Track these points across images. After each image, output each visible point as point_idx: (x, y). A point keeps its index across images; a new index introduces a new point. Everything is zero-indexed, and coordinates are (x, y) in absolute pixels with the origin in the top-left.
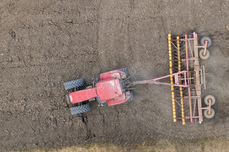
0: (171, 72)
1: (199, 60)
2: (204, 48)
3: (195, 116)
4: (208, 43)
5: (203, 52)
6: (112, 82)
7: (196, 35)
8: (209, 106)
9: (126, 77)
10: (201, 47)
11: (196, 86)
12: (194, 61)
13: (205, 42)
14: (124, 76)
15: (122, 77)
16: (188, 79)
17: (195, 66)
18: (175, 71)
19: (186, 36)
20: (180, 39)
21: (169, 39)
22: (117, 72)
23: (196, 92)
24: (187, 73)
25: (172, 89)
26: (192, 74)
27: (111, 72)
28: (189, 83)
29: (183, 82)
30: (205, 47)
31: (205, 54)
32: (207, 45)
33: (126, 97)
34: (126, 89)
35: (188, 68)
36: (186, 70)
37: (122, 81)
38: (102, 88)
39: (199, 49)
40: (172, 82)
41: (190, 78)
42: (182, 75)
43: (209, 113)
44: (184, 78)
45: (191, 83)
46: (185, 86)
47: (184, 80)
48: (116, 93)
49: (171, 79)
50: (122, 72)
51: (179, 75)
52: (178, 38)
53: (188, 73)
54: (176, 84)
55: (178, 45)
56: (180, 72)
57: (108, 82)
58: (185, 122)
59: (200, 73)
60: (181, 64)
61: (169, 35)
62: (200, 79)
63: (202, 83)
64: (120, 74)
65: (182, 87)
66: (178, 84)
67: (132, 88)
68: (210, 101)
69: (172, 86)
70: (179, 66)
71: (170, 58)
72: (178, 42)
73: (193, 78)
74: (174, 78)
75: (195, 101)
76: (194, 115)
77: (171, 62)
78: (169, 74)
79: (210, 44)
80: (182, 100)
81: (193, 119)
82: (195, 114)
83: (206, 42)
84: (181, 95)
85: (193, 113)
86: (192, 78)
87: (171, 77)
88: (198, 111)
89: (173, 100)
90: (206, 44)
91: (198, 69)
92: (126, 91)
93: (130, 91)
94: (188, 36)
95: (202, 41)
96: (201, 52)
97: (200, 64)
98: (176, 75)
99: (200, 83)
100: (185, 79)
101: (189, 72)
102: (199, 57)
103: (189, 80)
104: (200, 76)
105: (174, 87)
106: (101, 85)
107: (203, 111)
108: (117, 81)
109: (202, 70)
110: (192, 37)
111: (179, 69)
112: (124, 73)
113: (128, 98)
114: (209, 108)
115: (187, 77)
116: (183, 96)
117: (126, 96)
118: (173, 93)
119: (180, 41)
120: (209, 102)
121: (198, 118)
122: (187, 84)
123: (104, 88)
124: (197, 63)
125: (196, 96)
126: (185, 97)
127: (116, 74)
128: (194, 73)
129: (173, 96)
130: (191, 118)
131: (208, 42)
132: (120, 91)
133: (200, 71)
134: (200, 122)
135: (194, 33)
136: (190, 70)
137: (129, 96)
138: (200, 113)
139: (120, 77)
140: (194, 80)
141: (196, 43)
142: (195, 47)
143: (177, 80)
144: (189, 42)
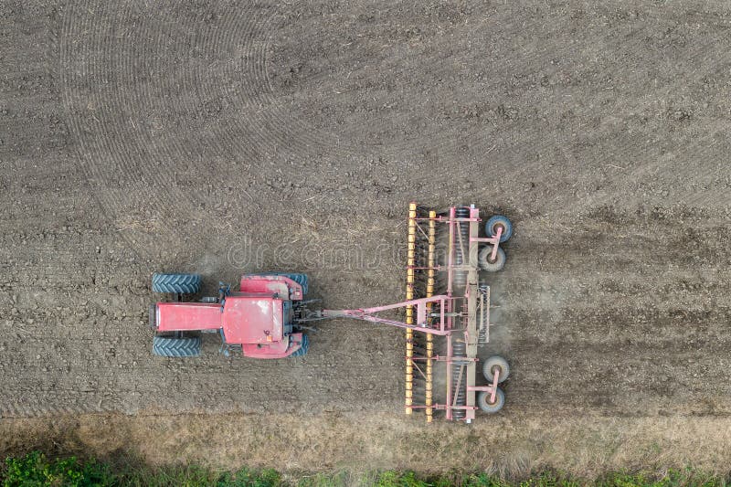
0: (409, 296)
1: (479, 272)
2: (494, 245)
4: (503, 232)
5: (490, 254)
6: (263, 305)
7: (477, 210)
8: (492, 383)
9: (301, 298)
10: (486, 240)
11: (466, 333)
12: (466, 273)
13: (495, 230)
14: (298, 295)
15: (292, 297)
16: (450, 315)
17: (468, 285)
18: (419, 294)
19: (452, 211)
20: (437, 216)
21: (412, 214)
22: (282, 281)
23: (464, 347)
24: (446, 302)
25: (409, 336)
26: (459, 305)
27: (270, 278)
28: (449, 326)
29: (435, 322)
30: (495, 240)
31: (493, 258)
32: (501, 236)
33: (289, 347)
35: (449, 289)
36: (446, 294)
37: (289, 306)
38: (235, 313)
39: (481, 247)
40: (409, 320)
41: (455, 315)
42: (435, 306)
43: (492, 400)
44: (439, 311)
45: (454, 325)
46: (442, 332)
47: (439, 318)
48: (267, 333)
49: (409, 312)
50: (294, 284)
51: (427, 304)
52: (432, 214)
53: (450, 302)
54: (420, 326)
55: (432, 232)
56: (430, 298)
57: (254, 302)
58: (433, 415)
59: (478, 303)
60: (435, 278)
61: (413, 206)
62: (478, 317)
63: (481, 327)
64: (289, 287)
65: (433, 335)
66: (424, 326)
68: (497, 373)
69: (409, 330)
70: (431, 281)
71: (411, 262)
72: (432, 224)
73: (460, 314)
74: (414, 309)
75: (462, 369)
76: (455, 403)
77: (410, 272)
78: (404, 298)
79: (508, 234)
80: (429, 363)
81: (453, 410)
82: (458, 400)
83: (500, 229)
84: (429, 353)
85: (454, 395)
86: (458, 314)
87: (409, 306)
88: (465, 391)
89: (409, 362)
90: (499, 235)
91: (474, 292)
92: (295, 331)
93: (304, 333)
94: (457, 212)
95: (489, 228)
96: (486, 252)
97: (480, 280)
98: (421, 303)
99: (477, 328)
100: (442, 315)
101: (452, 300)
102: (480, 265)
103: (452, 317)
104: (479, 310)
105: (415, 333)
106: (234, 304)
107: (478, 394)
108: (277, 305)
109: (484, 296)
110: (467, 215)
111: (430, 289)
112: (300, 287)
113: (296, 348)
114: (492, 390)
115: (446, 311)
116: (434, 355)
117: (290, 342)
118: (409, 346)
119: (437, 221)
120: (493, 373)
121: (464, 411)
122: (446, 328)
123: (240, 314)
124: (472, 277)
125: (464, 359)
126: (437, 358)
127: (279, 284)
128: (465, 302)
129: (409, 354)
130: (448, 408)
131: (504, 228)
132: (279, 330)
133: (479, 299)
134: (469, 421)
135: (473, 206)
136: (454, 294)
137: (298, 343)
138: (470, 399)
139: (287, 294)
140: (462, 319)
141: (474, 229)
142: (472, 239)
143: (421, 317)
144: (458, 226)
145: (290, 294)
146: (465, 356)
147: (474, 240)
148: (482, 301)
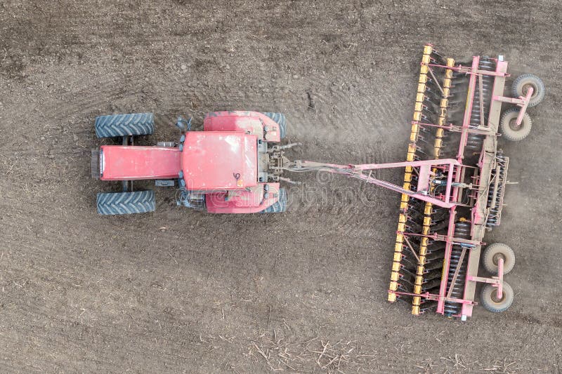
0: (411, 156)
1: (498, 138)
2: (521, 108)
3: (452, 295)
4: (533, 95)
5: (514, 119)
6: (231, 141)
7: (506, 64)
8: (497, 275)
9: (278, 140)
10: (514, 101)
11: (474, 210)
12: (483, 137)
14: (274, 136)
15: (267, 136)
16: (458, 185)
19: (476, 61)
20: (456, 64)
21: (426, 59)
22: (255, 118)
23: (470, 228)
24: (455, 168)
25: (404, 206)
26: (472, 172)
28: (455, 199)
31: (519, 122)
32: (531, 99)
34: (272, 176)
35: (461, 154)
36: (457, 159)
37: (263, 147)
38: (197, 151)
39: (506, 108)
40: (407, 186)
41: (463, 186)
42: (441, 171)
43: (499, 296)
44: (445, 179)
45: (460, 198)
46: (446, 204)
47: (445, 187)
48: (237, 177)
49: (408, 177)
50: (271, 122)
51: (432, 168)
52: (451, 62)
53: (459, 169)
54: (420, 194)
55: (448, 83)
56: (437, 162)
57: (221, 138)
58: (421, 306)
59: (493, 176)
60: (444, 139)
61: (428, 50)
63: (493, 206)
64: (264, 125)
65: (434, 207)
66: (426, 193)
67: (288, 180)
68: (501, 261)
69: (405, 198)
70: (439, 143)
71: (417, 116)
72: (449, 74)
73: (470, 186)
74: (415, 173)
75: (463, 254)
76: (450, 292)
77: (415, 128)
78: (405, 160)
80: (424, 242)
81: (446, 303)
82: (454, 291)
83: (530, 90)
84: (426, 230)
86: (467, 186)
87: (408, 169)
88: (464, 283)
89: (400, 238)
90: (529, 97)
92: (271, 180)
93: (283, 184)
94: (482, 63)
95: (518, 88)
96: (509, 116)
98: (425, 167)
99: (488, 206)
100: (449, 184)
101: (462, 167)
102: (500, 130)
103: (459, 189)
104: (492, 185)
105: (412, 201)
106: (196, 141)
107: (480, 286)
108: (248, 143)
109: (501, 169)
110: (493, 68)
111: (437, 151)
112: (276, 125)
114: (497, 283)
115: (453, 180)
116: (432, 233)
118: (403, 218)
119: (455, 71)
120: (497, 264)
121: (461, 305)
122: (451, 199)
123: (203, 152)
124: (490, 144)
125: (469, 241)
126: (435, 236)
127: (251, 121)
128: (476, 173)
129: (401, 227)
130: (442, 299)
132: (252, 174)
133: (494, 172)
134: (464, 318)
135: (501, 58)
137: (274, 196)
138: (470, 292)
139: (262, 133)
140: (470, 191)
141: (499, 86)
142: (495, 98)
143: (422, 183)
144: (481, 80)
145: (265, 132)
146: (470, 238)
147: (498, 98)
148: (498, 174)
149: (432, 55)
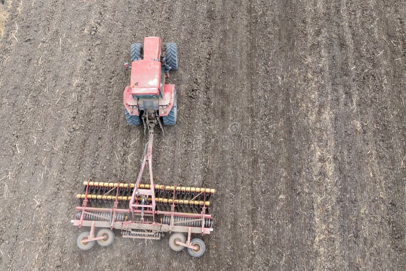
0: (158, 186)
1: (168, 232)
2: (185, 243)
4: (194, 250)
5: (180, 241)
7: (209, 233)
8: (96, 237)
9: (160, 115)
10: (189, 238)
11: (130, 222)
12: (169, 224)
13: (196, 245)
14: (162, 113)
16: (142, 211)
17: (160, 224)
18: (158, 193)
19: (209, 216)
20: (206, 206)
21: (208, 190)
23: (121, 221)
24: (151, 209)
25: (131, 185)
26: (148, 218)
28: (135, 211)
30: (189, 245)
31: (178, 243)
32: (191, 249)
35: (159, 212)
36: (156, 209)
39: (185, 235)
40: (142, 186)
41: (142, 215)
42: (150, 202)
44: (145, 204)
45: (136, 214)
46: (131, 205)
47: (141, 204)
49: (147, 186)
50: (169, 111)
51: (150, 197)
52: (208, 203)
53: (150, 212)
55: (197, 203)
56: (154, 199)
58: (80, 198)
59: (148, 231)
60: (167, 203)
61: (213, 191)
62: (137, 230)
63: (133, 233)
64: (167, 106)
65: (129, 201)
66: (137, 193)
70: (165, 200)
71: (178, 188)
72: (201, 203)
73: (142, 218)
76: (86, 212)
77: (172, 188)
78: (155, 183)
79: (191, 253)
80: (114, 197)
82: (89, 215)
83: (196, 248)
84: (120, 198)
85: (90, 212)
86: (142, 217)
89: (116, 184)
90: (192, 247)
91: (156, 229)
92: (140, 112)
94: (208, 219)
95: (198, 241)
96: (182, 237)
97: (164, 233)
98: (151, 192)
99: (133, 230)
100: (143, 206)
101: (152, 214)
102: (173, 233)
103: (141, 213)
104: (144, 231)
105: (132, 189)
107: (88, 229)
109: (153, 236)
110: (206, 226)
111: (161, 199)
112: (167, 114)
113: (129, 111)
114: (91, 237)
115: (146, 209)
116: (118, 201)
117: (133, 106)
118: (126, 185)
119: (203, 206)
121: (79, 219)
122: (134, 208)
124: (165, 228)
125: (113, 220)
126: (117, 203)
128: (151, 222)
129: (121, 185)
130: (83, 208)
131: (196, 251)
133: (151, 231)
134: (72, 221)
135: (212, 230)
136: (156, 215)
137: (132, 113)
138: (86, 223)
140: (139, 220)
141: (196, 230)
142: (190, 228)
143: (142, 192)
144: (200, 220)
146: (115, 221)
147: (190, 230)
148: (150, 233)
149: (210, 194)
